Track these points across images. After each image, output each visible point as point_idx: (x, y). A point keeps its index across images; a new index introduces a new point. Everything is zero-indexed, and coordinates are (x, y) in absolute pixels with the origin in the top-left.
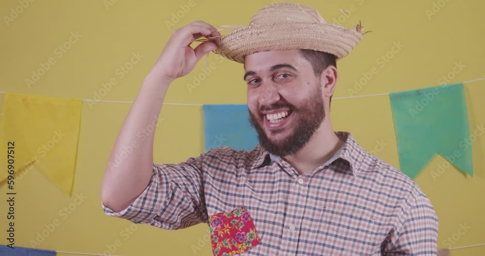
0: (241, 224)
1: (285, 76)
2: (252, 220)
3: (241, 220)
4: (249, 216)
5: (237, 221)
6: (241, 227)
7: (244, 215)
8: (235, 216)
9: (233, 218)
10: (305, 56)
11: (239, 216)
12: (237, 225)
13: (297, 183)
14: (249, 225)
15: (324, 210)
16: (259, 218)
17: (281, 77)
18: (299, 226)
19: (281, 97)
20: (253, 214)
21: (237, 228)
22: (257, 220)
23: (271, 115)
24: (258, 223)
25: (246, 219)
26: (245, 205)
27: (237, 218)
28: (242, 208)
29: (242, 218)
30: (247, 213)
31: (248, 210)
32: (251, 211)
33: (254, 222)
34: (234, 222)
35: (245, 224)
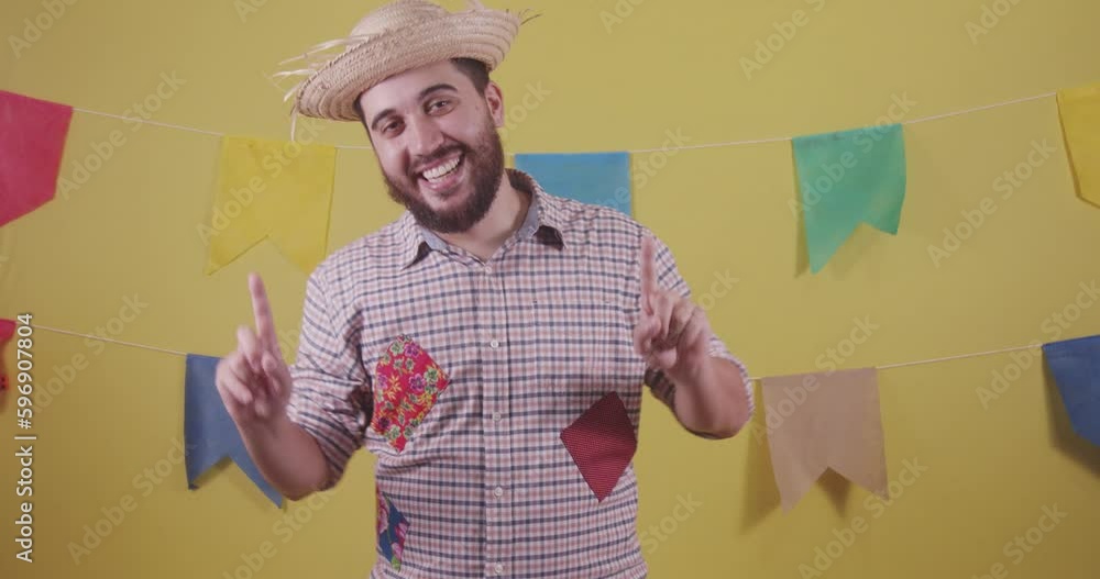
0: (410, 363)
1: (439, 105)
2: (425, 352)
3: (406, 358)
4: (418, 347)
5: (400, 361)
6: (411, 368)
7: (409, 347)
8: (395, 354)
9: (393, 358)
10: (459, 70)
11: (401, 351)
12: (404, 366)
13: (484, 274)
14: (423, 361)
15: (536, 307)
16: (437, 345)
17: (435, 108)
18: (505, 340)
19: (445, 136)
20: (425, 342)
21: (405, 371)
22: (434, 350)
23: (429, 172)
24: (437, 353)
25: (415, 353)
26: (405, 333)
27: (399, 356)
28: (402, 338)
29: (407, 354)
30: (413, 344)
31: (414, 339)
32: (421, 339)
33: (430, 354)
34: (397, 365)
35: (415, 361)
